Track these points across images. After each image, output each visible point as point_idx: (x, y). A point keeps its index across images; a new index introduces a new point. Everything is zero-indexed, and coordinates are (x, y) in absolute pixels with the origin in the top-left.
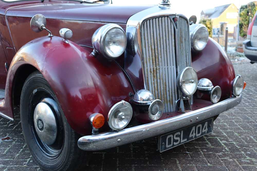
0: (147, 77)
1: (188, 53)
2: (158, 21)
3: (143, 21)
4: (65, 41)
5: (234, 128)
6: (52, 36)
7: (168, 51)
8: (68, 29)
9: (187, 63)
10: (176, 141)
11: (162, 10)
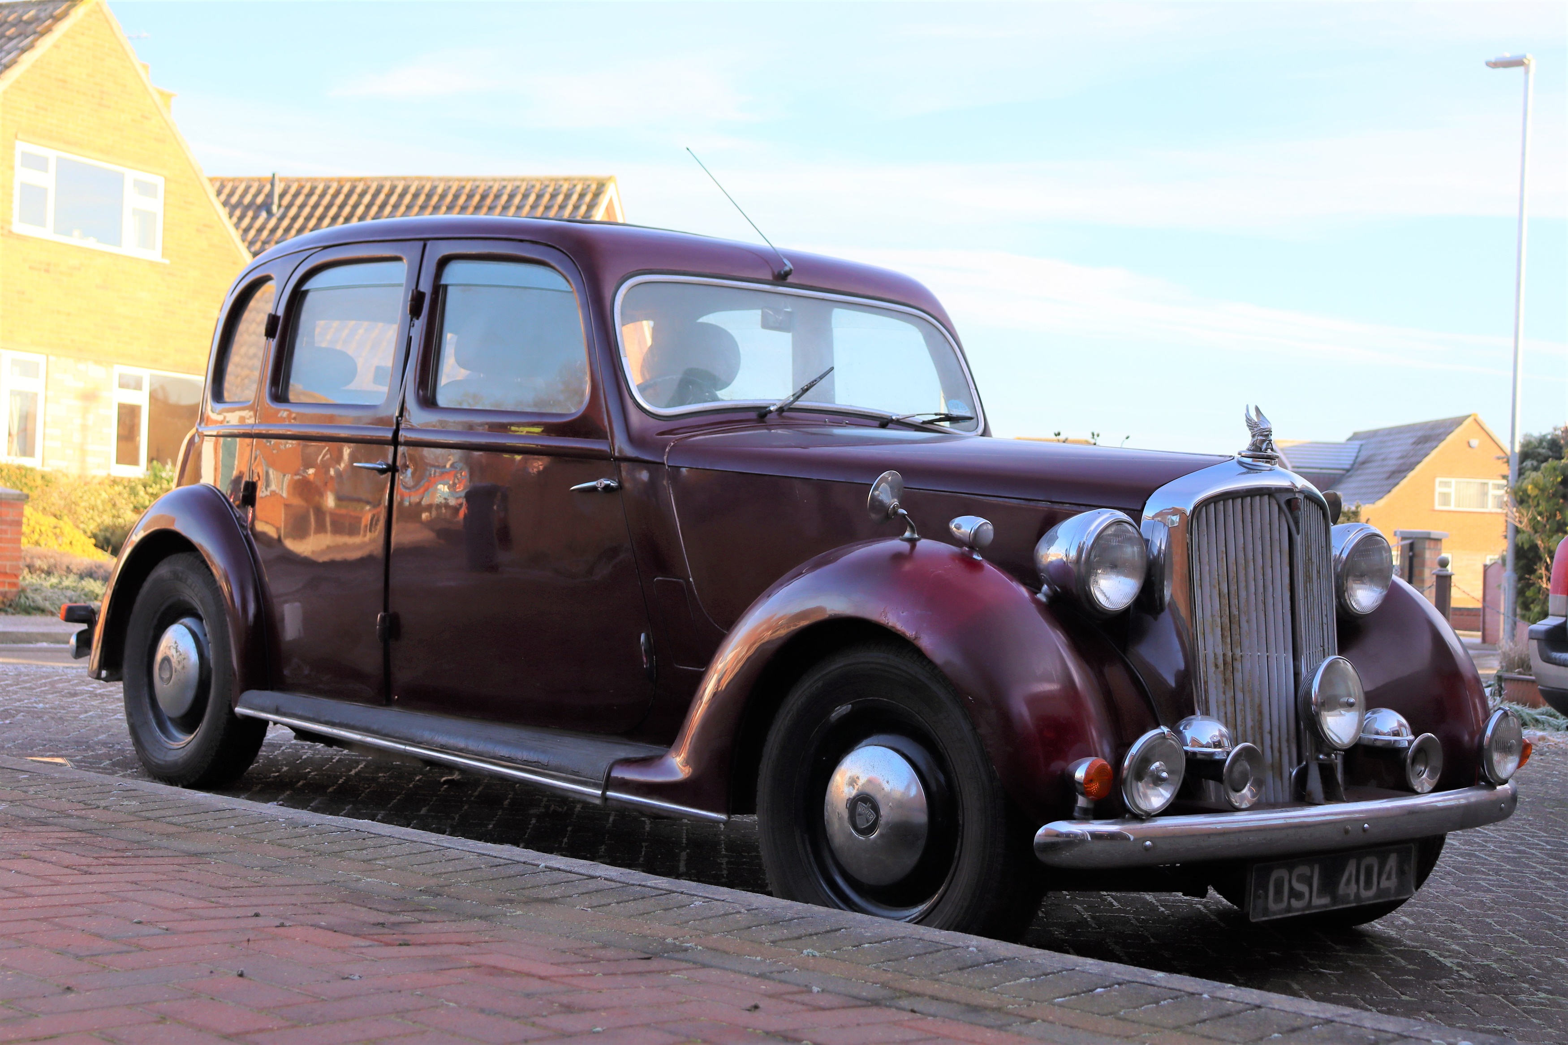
0: (1204, 683)
1: (1326, 616)
2: (1239, 507)
3: (1195, 508)
4: (972, 555)
5: (1491, 937)
6: (918, 540)
7: (1270, 601)
8: (982, 521)
9: (1324, 649)
10: (1299, 896)
11: (1248, 473)
